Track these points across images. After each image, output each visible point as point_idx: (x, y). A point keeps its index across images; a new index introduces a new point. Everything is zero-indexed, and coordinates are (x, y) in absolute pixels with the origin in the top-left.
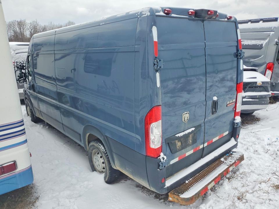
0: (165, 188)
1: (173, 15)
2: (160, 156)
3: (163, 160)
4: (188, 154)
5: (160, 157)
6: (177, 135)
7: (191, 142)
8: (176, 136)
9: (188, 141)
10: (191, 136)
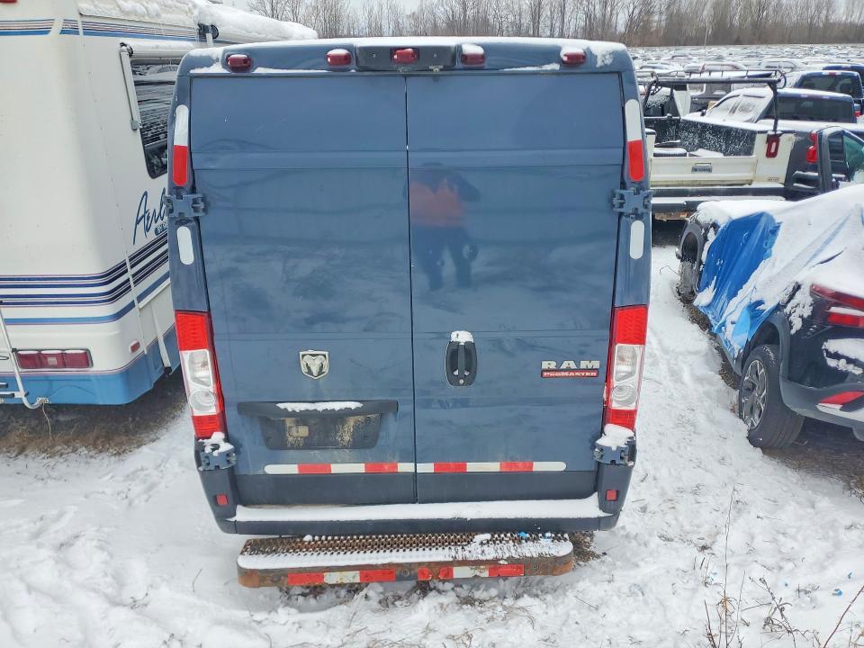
0: (229, 519)
1: (260, 70)
2: (209, 438)
3: (213, 450)
4: (337, 468)
5: (205, 441)
6: (282, 406)
7: (347, 438)
8: (279, 405)
9: (336, 433)
10: (351, 422)
